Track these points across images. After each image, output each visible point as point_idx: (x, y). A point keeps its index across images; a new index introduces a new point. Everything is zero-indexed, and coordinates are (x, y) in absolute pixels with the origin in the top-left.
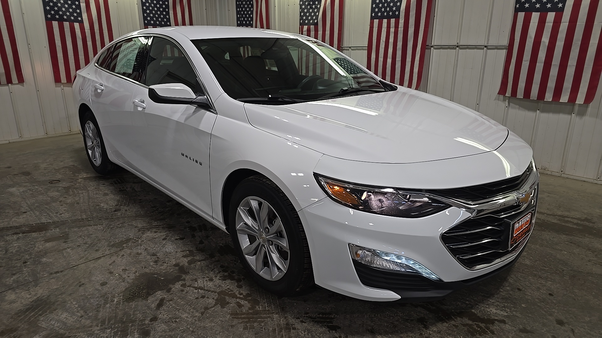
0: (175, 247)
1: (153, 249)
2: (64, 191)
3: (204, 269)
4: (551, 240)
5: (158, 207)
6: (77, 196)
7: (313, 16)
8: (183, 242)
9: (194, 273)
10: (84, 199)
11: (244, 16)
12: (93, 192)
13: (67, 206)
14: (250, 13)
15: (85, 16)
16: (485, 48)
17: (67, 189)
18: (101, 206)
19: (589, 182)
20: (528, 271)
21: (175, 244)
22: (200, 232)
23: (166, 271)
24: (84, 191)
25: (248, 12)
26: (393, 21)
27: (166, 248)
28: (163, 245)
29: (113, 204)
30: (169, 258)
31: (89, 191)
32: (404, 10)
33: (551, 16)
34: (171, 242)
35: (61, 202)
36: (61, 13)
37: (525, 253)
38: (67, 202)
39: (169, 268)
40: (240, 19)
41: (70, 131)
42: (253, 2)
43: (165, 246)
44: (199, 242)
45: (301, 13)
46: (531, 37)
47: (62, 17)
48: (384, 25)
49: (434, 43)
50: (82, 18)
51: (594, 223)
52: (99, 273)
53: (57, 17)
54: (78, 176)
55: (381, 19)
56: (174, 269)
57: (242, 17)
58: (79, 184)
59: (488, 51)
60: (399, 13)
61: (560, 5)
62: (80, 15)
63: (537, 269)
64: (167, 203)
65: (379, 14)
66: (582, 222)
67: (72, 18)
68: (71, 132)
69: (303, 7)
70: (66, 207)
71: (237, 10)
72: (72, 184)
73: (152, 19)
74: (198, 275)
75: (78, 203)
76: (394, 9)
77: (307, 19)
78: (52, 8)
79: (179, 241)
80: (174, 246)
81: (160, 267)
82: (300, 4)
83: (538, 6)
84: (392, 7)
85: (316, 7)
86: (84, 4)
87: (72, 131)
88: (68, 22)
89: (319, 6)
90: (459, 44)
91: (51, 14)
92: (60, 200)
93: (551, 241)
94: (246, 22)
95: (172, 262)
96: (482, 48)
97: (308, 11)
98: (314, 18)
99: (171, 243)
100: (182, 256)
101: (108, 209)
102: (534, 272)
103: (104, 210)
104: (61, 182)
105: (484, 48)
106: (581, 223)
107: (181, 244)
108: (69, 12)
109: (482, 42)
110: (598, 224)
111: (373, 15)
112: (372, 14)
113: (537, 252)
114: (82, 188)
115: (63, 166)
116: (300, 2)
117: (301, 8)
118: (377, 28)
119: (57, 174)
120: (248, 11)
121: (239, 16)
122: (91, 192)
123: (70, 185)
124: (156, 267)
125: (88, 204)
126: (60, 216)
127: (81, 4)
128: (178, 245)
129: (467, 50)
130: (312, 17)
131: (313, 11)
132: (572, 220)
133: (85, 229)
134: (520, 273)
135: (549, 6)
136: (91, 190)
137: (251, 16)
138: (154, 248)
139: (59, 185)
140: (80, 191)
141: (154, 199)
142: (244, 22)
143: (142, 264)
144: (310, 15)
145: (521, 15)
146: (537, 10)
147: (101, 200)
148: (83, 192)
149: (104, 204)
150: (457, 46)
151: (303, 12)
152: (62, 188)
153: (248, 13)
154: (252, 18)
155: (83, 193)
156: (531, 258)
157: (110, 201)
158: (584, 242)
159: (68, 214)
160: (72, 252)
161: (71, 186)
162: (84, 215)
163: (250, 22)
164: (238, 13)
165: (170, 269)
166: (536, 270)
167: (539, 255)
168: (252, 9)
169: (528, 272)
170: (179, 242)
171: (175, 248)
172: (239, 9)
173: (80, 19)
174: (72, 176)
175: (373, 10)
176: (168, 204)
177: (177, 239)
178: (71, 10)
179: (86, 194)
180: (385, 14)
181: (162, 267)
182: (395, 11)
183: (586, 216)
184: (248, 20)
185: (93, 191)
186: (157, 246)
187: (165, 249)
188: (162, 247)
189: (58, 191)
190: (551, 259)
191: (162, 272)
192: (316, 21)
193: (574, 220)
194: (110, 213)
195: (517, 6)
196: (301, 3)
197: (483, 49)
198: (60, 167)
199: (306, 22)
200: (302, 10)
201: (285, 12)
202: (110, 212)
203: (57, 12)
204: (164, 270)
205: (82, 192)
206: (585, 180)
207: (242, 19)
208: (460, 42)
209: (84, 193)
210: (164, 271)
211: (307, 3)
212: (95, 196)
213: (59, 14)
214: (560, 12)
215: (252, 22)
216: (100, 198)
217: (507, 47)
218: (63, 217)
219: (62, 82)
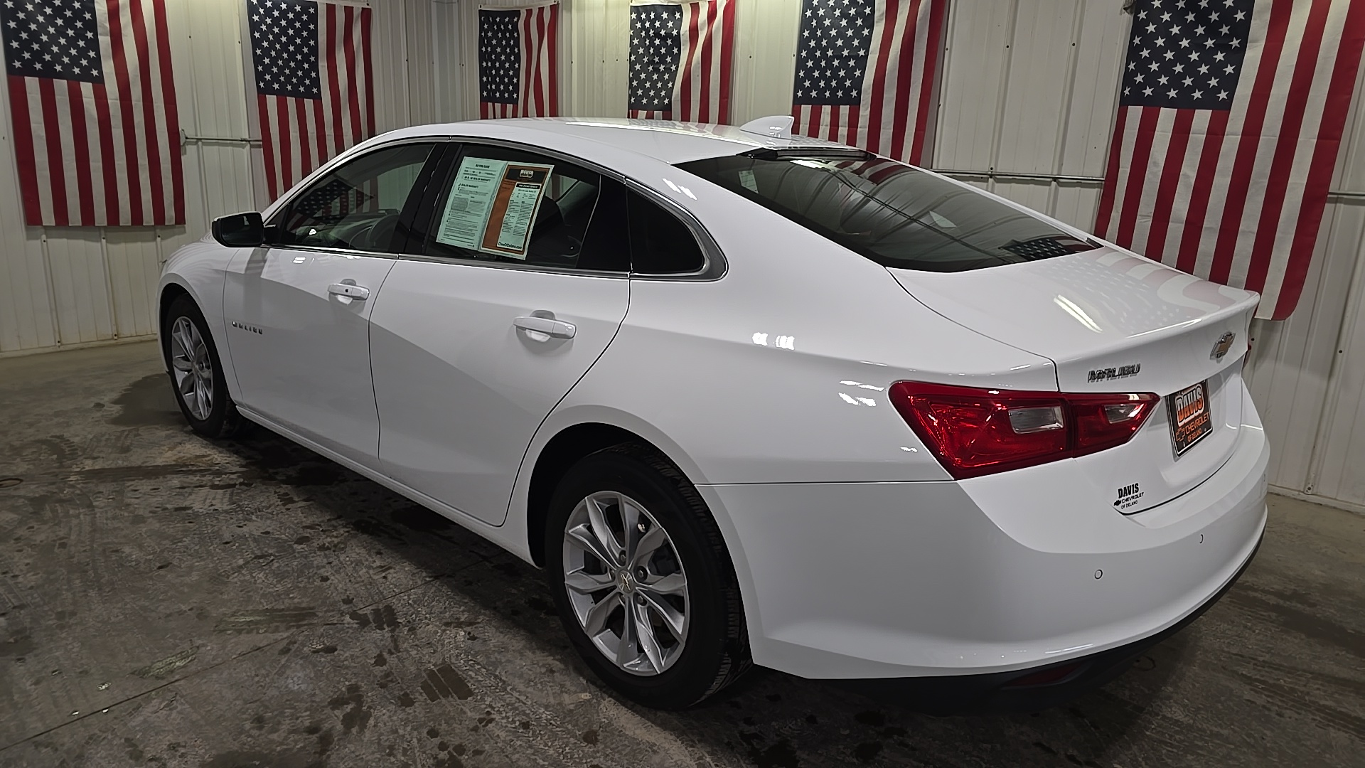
0: (312, 675)
1: (253, 680)
2: (31, 509)
3: (386, 741)
4: (1223, 651)
5: (272, 558)
6: (62, 525)
7: (661, 90)
8: (331, 660)
9: (357, 754)
10: (81, 532)
11: (498, 80)
12: (106, 512)
13: (34, 553)
14: (511, 73)
15: (108, 66)
16: (1053, 182)
17: (38, 503)
18: (123, 552)
19: (1289, 497)
20: (1182, 738)
21: (310, 667)
22: (378, 631)
23: (285, 747)
24: (81, 511)
25: (507, 71)
26: (844, 110)
27: (287, 678)
28: (280, 668)
29: (156, 547)
30: (294, 708)
31: (97, 510)
32: (869, 89)
33: (1202, 118)
34: (301, 658)
35: (17, 539)
36: (47, 57)
37: (1169, 688)
38: (35, 541)
39: (292, 739)
40: (489, 87)
41: (59, 344)
42: (519, 50)
43: (284, 673)
44: (374, 660)
45: (631, 80)
46: (1156, 164)
47: (48, 66)
48: (824, 119)
49: (938, 167)
50: (101, 72)
51: (1313, 605)
52: (103, 756)
53: (38, 66)
54: (71, 467)
55: (817, 104)
56: (307, 742)
57: (494, 81)
58: (71, 490)
59: (1061, 189)
60: (859, 94)
61: (1223, 95)
62: (97, 63)
63: (1203, 734)
64: (295, 546)
65: (814, 94)
66: (1288, 603)
67: (77, 70)
68: (62, 345)
69: (638, 67)
70: (31, 556)
71: (481, 66)
72: (53, 488)
73: (275, 78)
74: (369, 760)
75: (63, 545)
76: (848, 83)
77: (646, 94)
78: (25, 45)
79: (322, 656)
80: (308, 671)
81: (269, 737)
82: (630, 59)
83: (1172, 93)
84: (844, 79)
85: (668, 70)
86: (108, 38)
87: (64, 342)
88: (65, 81)
89: (673, 68)
90: (993, 170)
91: (21, 59)
92: (17, 536)
93: (1224, 654)
94: (502, 93)
95: (300, 719)
96: (1047, 181)
97: (649, 78)
98: (663, 93)
99: (301, 662)
100: (329, 700)
101: (142, 561)
102: (1196, 742)
103: (130, 566)
104: (24, 483)
105: (1051, 182)
106: (1285, 605)
107: (328, 665)
108: (69, 55)
109: (1047, 168)
110: (1324, 609)
111: (800, 94)
112: (796, 92)
113: (1197, 685)
114: (78, 502)
115: (32, 438)
116: (630, 56)
117: (632, 68)
118: (808, 126)
119: (15, 459)
120: (509, 70)
121: (485, 79)
122: (101, 513)
123: (48, 492)
124: (258, 736)
125: (88, 547)
126: (13, 582)
127: (99, 37)
128: (320, 668)
129: (1013, 184)
130: (658, 91)
131: (661, 79)
132: (1264, 598)
133: (75, 622)
134: (1166, 743)
135: (1197, 95)
136: (101, 508)
137: (515, 80)
138: (256, 679)
139: (17, 493)
140: (72, 509)
141: (262, 533)
142: (498, 95)
143: (220, 727)
144: (653, 86)
145: (1135, 113)
146: (1170, 103)
147: (125, 536)
148: (79, 514)
149: (132, 548)
150: (991, 176)
151: (638, 79)
152: (26, 502)
153: (506, 74)
154: (516, 87)
155: (78, 516)
156: (1186, 701)
157: (148, 540)
158: (1300, 658)
159: (34, 577)
160: (36, 689)
161: (49, 494)
162: (77, 579)
163: (511, 94)
164: (483, 72)
165: (296, 742)
166: (1201, 735)
167: (1204, 694)
168: (517, 66)
169: (1184, 741)
170: (323, 659)
171: (311, 679)
172: (487, 64)
173: (95, 73)
174: (55, 467)
175: (798, 84)
176: (298, 547)
177: (316, 651)
178: (73, 52)
179: (88, 518)
180: (827, 94)
181: (275, 736)
182: (850, 89)
183: (1293, 587)
184: (506, 89)
185: (106, 509)
186: (263, 672)
187: (285, 682)
188: (276, 676)
189: (14, 509)
190: (1231, 704)
191: (275, 750)
192: (666, 101)
193: (1268, 596)
194: (147, 573)
195: (1127, 92)
196: (633, 58)
197: (1049, 184)
198: (25, 440)
199: (645, 101)
200: (635, 75)
201: (596, 77)
202: (147, 570)
203: (37, 56)
204: (281, 744)
205: (77, 512)
206: (1280, 493)
207: (493, 87)
208: (996, 166)
209: (82, 516)
210: (279, 749)
211: (646, 60)
212: (110, 525)
213: (42, 61)
214: (1221, 111)
215: (515, 96)
216: (122, 530)
217: (1103, 183)
218: (20, 585)
219: (44, 224)
